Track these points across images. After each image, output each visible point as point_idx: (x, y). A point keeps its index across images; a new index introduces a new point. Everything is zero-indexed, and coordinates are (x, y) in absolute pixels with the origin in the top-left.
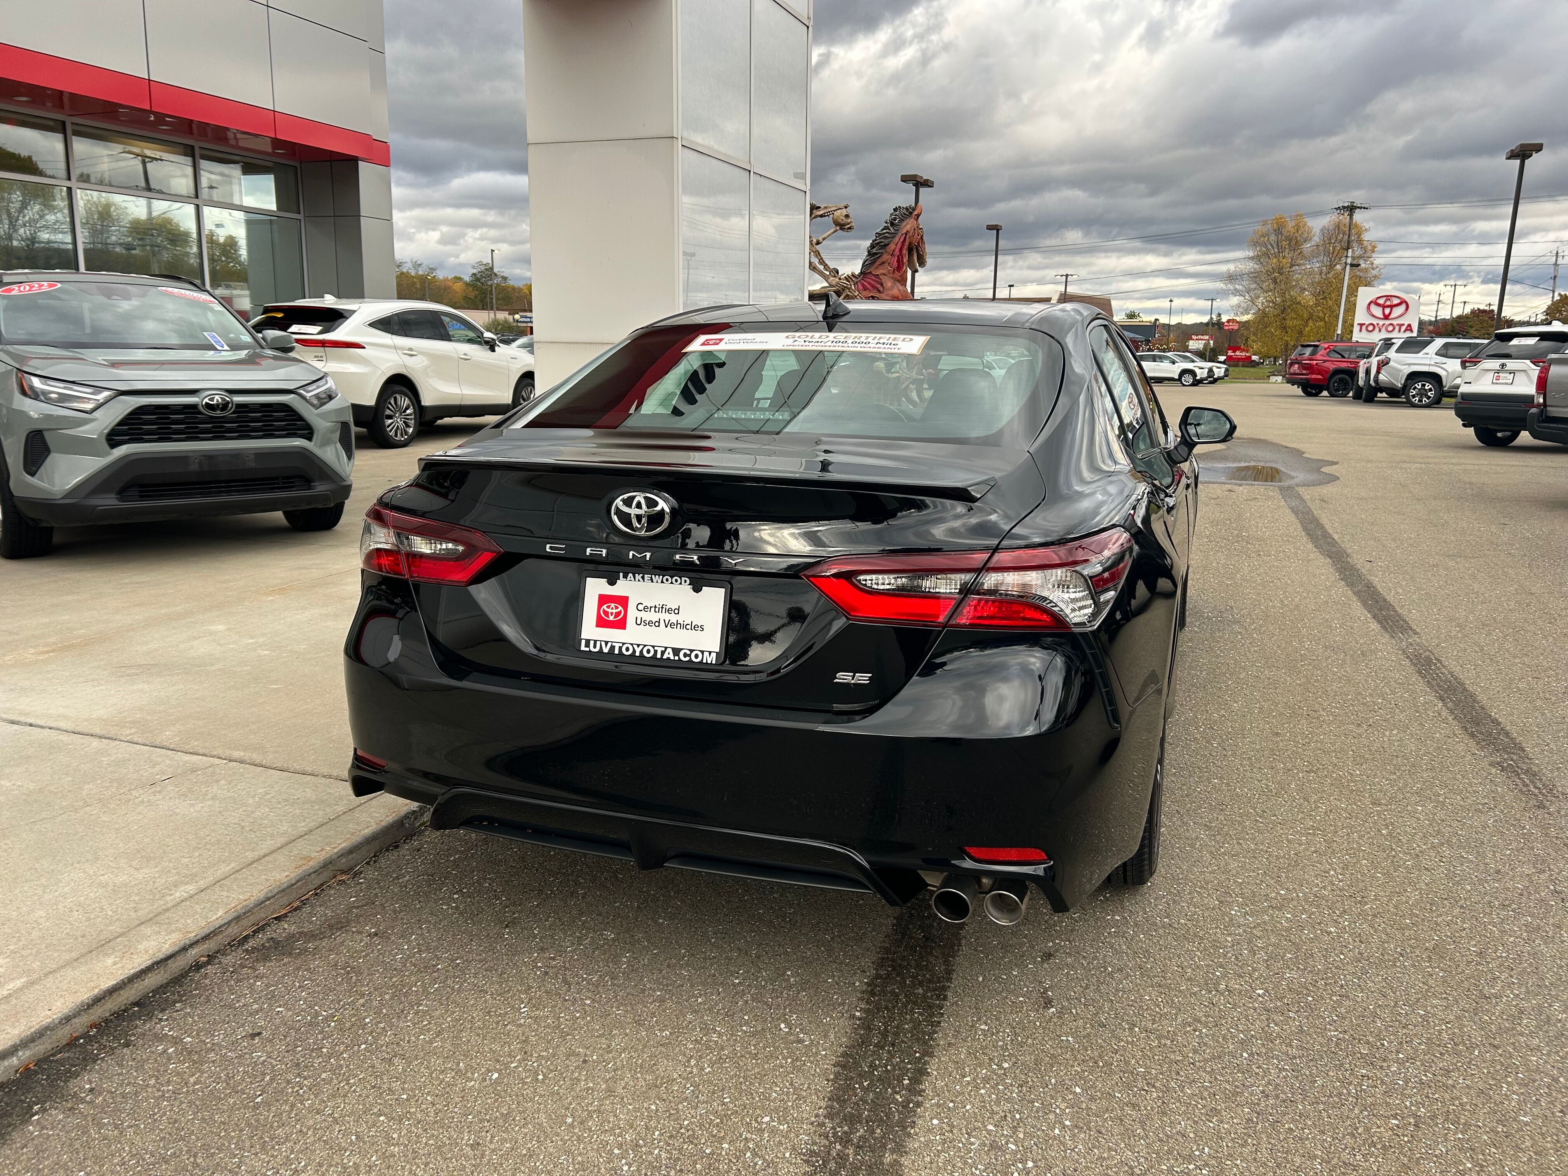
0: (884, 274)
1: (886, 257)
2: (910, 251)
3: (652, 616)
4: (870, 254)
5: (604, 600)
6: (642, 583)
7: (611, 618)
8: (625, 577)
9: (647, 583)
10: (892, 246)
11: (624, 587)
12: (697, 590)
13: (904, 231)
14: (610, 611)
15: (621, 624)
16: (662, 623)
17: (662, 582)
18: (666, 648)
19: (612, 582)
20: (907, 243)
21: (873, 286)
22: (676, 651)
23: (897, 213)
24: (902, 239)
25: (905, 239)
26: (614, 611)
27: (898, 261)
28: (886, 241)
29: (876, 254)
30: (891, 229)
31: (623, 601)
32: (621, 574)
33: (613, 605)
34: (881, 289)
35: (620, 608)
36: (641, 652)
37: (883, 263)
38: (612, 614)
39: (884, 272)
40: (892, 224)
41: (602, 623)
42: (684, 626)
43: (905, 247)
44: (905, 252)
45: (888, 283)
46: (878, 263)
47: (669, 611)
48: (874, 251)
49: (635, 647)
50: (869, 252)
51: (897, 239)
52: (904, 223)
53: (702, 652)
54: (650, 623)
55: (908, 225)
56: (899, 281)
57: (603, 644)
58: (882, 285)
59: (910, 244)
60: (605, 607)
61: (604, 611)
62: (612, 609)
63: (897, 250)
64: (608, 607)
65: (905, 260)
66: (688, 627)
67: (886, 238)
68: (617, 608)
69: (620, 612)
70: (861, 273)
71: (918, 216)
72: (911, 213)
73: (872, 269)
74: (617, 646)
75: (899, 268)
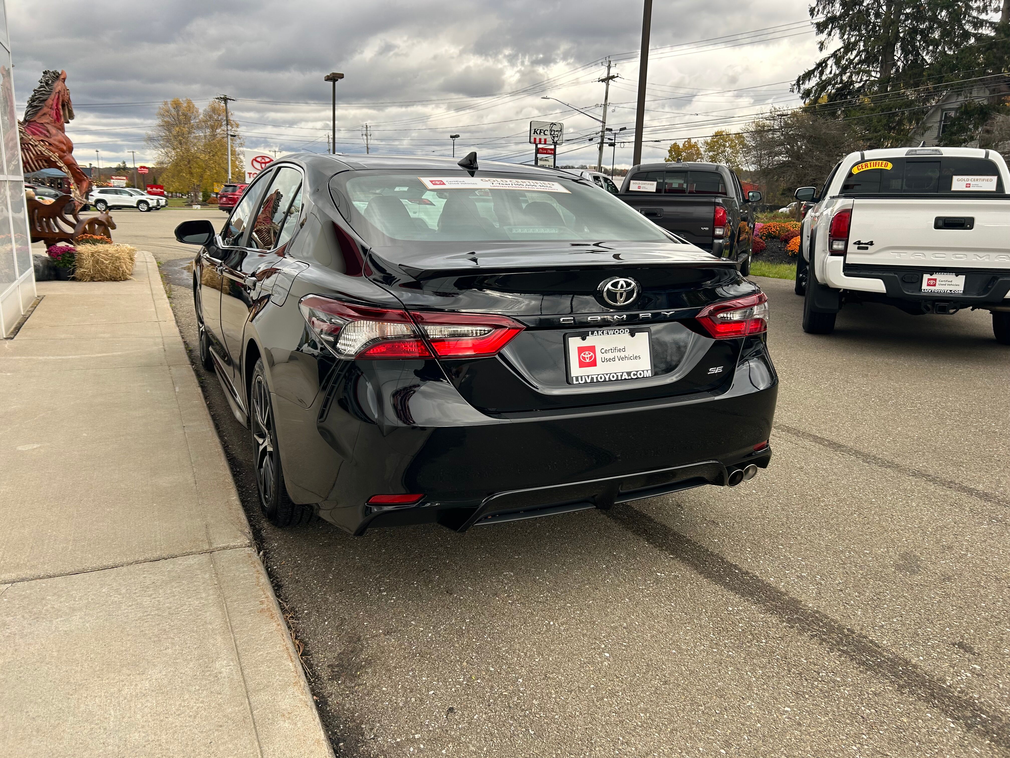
0: (48, 123)
1: (46, 110)
2: (63, 106)
3: (610, 355)
4: (30, 106)
5: (581, 350)
6: (602, 336)
7: (588, 361)
8: (592, 334)
9: (606, 336)
10: (50, 102)
11: (591, 340)
12: (633, 335)
13: (57, 91)
14: (586, 356)
15: (593, 364)
16: (616, 358)
17: (614, 334)
18: (623, 373)
19: (584, 339)
20: (61, 101)
21: (41, 132)
22: (629, 374)
23: (48, 75)
24: (57, 97)
25: (58, 98)
26: (589, 356)
27: (56, 114)
28: (45, 97)
29: (36, 106)
30: (47, 87)
31: (592, 349)
32: (590, 332)
33: (587, 353)
34: (48, 134)
35: (592, 354)
36: (609, 378)
37: (44, 114)
38: (587, 358)
39: (47, 121)
40: (47, 84)
41: (582, 364)
42: (630, 358)
43: (60, 103)
44: (60, 107)
45: (53, 131)
46: (40, 113)
47: (620, 350)
48: (35, 104)
49: (605, 375)
50: (30, 104)
51: (52, 96)
52: (55, 84)
53: (643, 371)
54: (610, 360)
55: (58, 86)
56: (60, 129)
57: (586, 377)
58: (48, 131)
59: (63, 101)
60: (582, 354)
61: (582, 357)
62: (587, 355)
63: (55, 105)
64: (585, 354)
65: (62, 113)
66: (632, 358)
67: (43, 94)
68: (590, 354)
69: (592, 356)
70: (25, 119)
71: (64, 80)
72: (57, 77)
73: (35, 118)
74: (595, 377)
75: (58, 119)
